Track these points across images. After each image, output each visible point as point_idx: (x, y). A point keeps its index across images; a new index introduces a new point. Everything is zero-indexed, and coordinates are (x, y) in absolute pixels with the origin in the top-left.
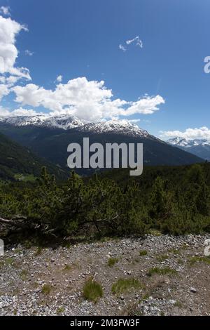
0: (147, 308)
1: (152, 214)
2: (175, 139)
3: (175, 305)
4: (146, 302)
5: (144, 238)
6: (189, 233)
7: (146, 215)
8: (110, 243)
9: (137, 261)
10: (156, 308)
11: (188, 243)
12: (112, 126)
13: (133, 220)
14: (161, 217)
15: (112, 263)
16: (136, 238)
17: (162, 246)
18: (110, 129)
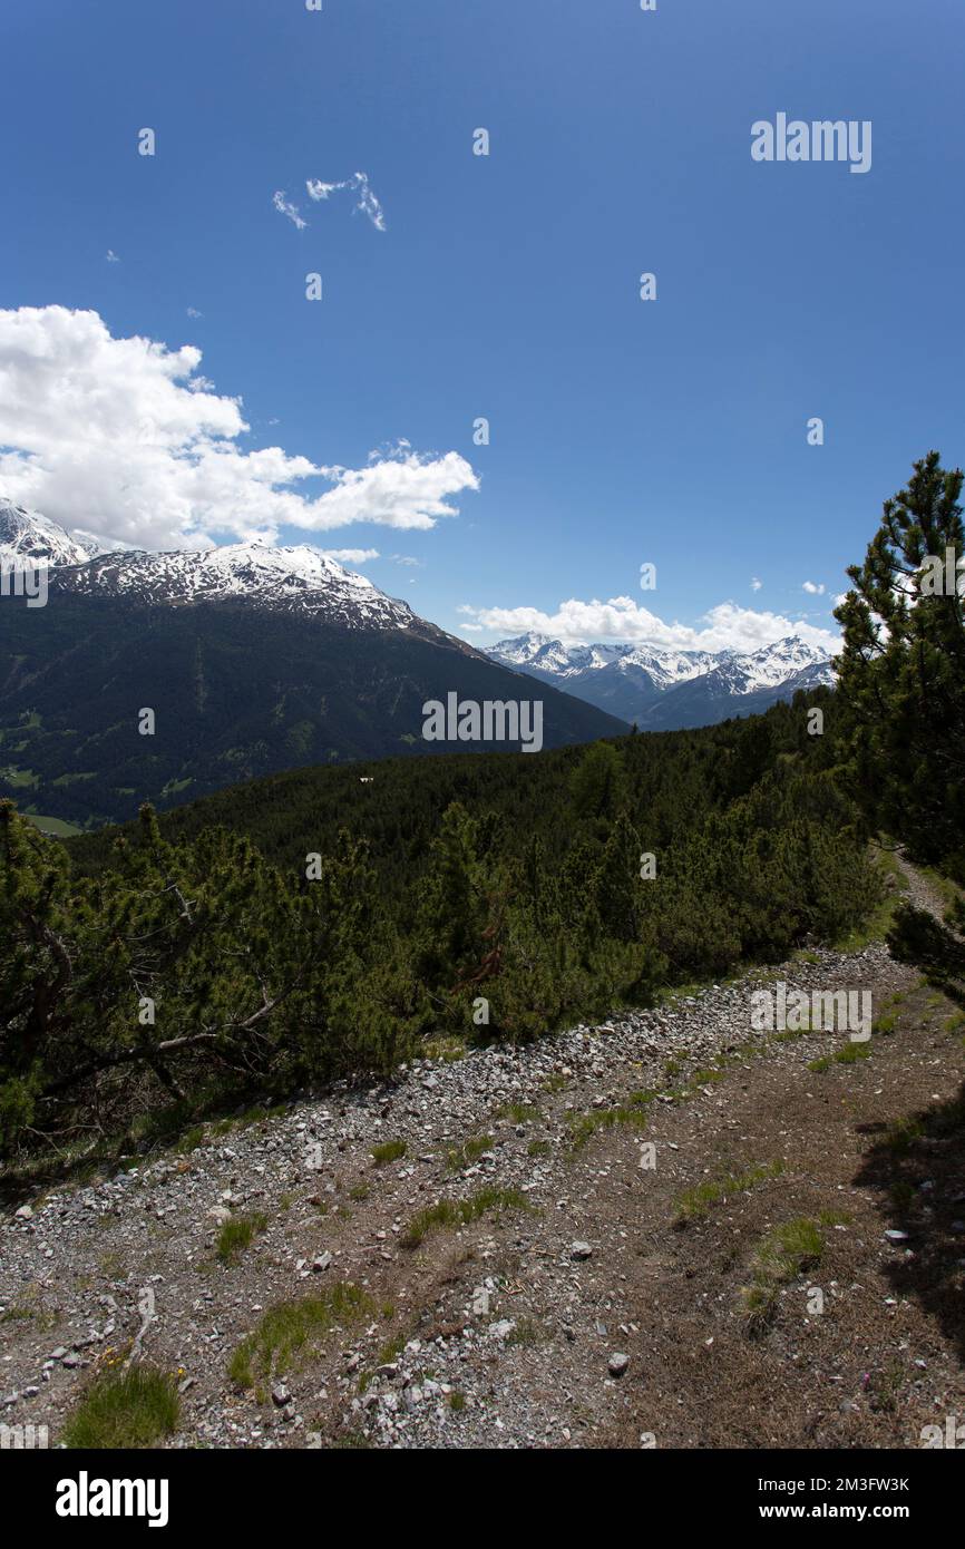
0: (391, 1399)
1: (430, 969)
2: (521, 642)
3: (510, 1340)
4: (392, 1375)
5: (391, 1086)
6: (574, 1022)
7: (404, 979)
8: (229, 1143)
9: (361, 1197)
10: (431, 1384)
11: (569, 1063)
12: (246, 574)
13: (342, 1009)
14: (467, 976)
15: (234, 1240)
16: (360, 1088)
17: (470, 1098)
18: (236, 586)
